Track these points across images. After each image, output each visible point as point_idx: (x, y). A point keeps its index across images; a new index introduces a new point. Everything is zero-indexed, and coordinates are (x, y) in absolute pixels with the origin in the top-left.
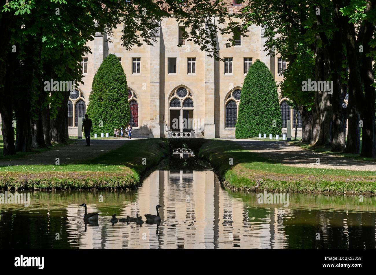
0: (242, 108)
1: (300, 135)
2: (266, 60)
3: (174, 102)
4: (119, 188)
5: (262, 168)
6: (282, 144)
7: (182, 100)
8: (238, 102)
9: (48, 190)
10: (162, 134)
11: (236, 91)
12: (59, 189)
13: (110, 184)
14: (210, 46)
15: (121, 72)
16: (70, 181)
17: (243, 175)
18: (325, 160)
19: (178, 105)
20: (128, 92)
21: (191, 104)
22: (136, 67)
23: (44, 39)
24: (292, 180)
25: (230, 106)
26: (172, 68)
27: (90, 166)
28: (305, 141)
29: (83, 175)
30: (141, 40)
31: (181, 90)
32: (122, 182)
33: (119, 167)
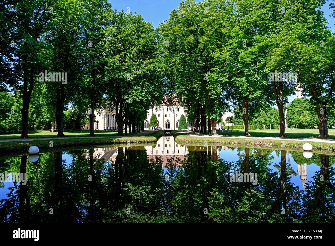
0: (179, 124)
1: (191, 129)
2: (184, 114)
3: (166, 123)
5: (183, 137)
6: (187, 131)
7: (168, 122)
8: (179, 123)
9: (136, 142)
10: (164, 129)
11: (178, 120)
12: (138, 142)
13: (150, 141)
14: (173, 111)
15: (156, 117)
16: (141, 140)
17: (179, 138)
18: (195, 134)
19: (167, 123)
20: (157, 121)
21: (170, 123)
22: (159, 116)
23: (135, 109)
24: (190, 139)
25: (177, 123)
26: (166, 116)
27: (146, 137)
28: (192, 130)
29: (144, 139)
30: (159, 110)
31: (168, 120)
32: (153, 140)
33: (152, 137)
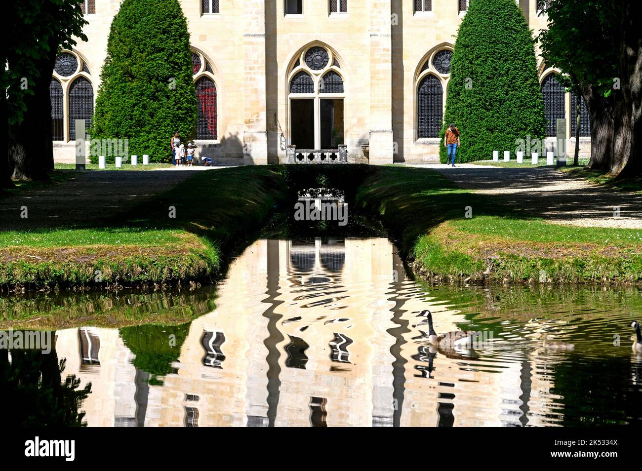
0: (455, 94)
3: (300, 82)
4: (172, 282)
7: (317, 75)
8: (445, 80)
9: (6, 290)
10: (272, 156)
11: (440, 54)
12: (32, 289)
13: (153, 273)
15: (176, 12)
16: (58, 269)
17: (455, 246)
19: (309, 87)
21: (339, 84)
24: (566, 256)
25: (428, 89)
27: (104, 234)
29: (89, 253)
31: (315, 52)
33: (173, 233)
